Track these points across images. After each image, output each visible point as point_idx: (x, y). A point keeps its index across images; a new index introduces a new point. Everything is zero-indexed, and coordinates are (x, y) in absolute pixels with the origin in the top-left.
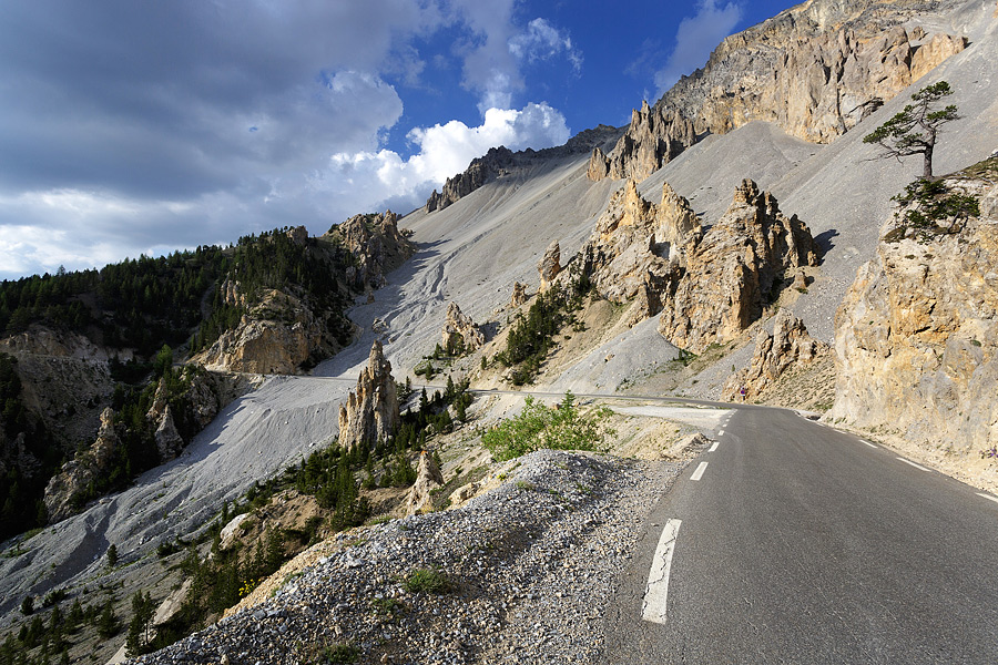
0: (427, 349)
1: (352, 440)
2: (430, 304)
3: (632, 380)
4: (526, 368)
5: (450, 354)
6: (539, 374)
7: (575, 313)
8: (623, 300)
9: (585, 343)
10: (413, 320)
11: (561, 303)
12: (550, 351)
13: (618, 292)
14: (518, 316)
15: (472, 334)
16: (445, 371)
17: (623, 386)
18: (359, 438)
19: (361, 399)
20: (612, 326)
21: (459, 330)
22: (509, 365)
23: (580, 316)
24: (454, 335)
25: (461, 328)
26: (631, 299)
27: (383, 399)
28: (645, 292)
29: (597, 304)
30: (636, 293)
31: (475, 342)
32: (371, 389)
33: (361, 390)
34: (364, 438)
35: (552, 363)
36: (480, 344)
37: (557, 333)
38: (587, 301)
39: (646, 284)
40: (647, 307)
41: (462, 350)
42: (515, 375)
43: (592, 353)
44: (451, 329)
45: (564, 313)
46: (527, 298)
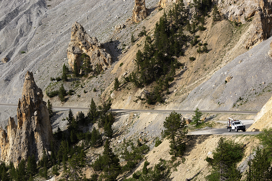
0: (52, 70)
1: (17, 156)
2: (34, 12)
3: (245, 98)
4: (157, 89)
5: (77, 75)
6: (169, 93)
7: (197, 34)
8: (242, 20)
9: (208, 63)
10: (21, 34)
11: (183, 21)
12: (178, 72)
13: (238, 12)
14: (142, 34)
15: (99, 55)
16: (78, 93)
17: (238, 103)
18: (24, 155)
19: (21, 123)
20: (232, 47)
21: (85, 51)
22: (140, 86)
23: (203, 37)
24: (80, 57)
25: (87, 49)
26: (249, 20)
27: (40, 121)
28: (259, 18)
29: (219, 24)
30: (253, 15)
31: (102, 62)
32: (29, 114)
33: (21, 115)
34: (28, 155)
35: (179, 84)
36: (107, 64)
37: (183, 55)
38: (209, 21)
39: (260, 10)
40: (261, 32)
41: (89, 70)
42: (148, 95)
43: (215, 74)
44: (77, 50)
45: (187, 33)
46: (148, 12)
